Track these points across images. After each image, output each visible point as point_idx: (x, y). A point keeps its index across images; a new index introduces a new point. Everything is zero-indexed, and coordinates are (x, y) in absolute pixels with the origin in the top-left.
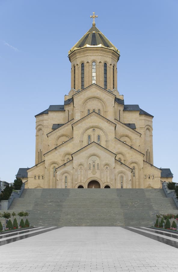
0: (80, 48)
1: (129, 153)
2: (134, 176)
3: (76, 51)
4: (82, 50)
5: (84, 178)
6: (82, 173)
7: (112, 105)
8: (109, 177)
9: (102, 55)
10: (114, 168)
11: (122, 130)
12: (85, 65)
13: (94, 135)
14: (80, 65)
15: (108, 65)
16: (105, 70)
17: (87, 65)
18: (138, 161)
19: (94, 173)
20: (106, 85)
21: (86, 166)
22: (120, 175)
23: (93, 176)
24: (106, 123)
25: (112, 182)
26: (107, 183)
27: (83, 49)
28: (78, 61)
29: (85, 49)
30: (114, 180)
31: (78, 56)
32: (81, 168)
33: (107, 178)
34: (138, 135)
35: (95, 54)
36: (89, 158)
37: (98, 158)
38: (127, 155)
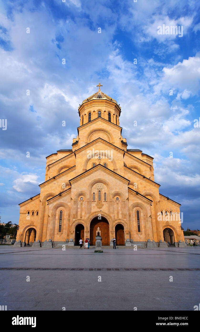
0: (88, 101)
1: (141, 184)
3: (84, 104)
4: (89, 102)
5: (86, 213)
6: (83, 206)
7: (119, 136)
8: (120, 212)
9: (106, 106)
10: (128, 199)
11: (130, 161)
12: (91, 114)
13: (99, 162)
14: (87, 115)
15: (112, 114)
17: (94, 113)
19: (100, 206)
21: (88, 196)
22: (135, 209)
24: (113, 150)
25: (125, 220)
26: (119, 221)
27: (91, 102)
28: (86, 112)
29: (92, 101)
30: (128, 217)
31: (86, 107)
32: (82, 199)
33: (118, 213)
34: (148, 166)
35: (100, 105)
36: (93, 186)
37: (105, 186)
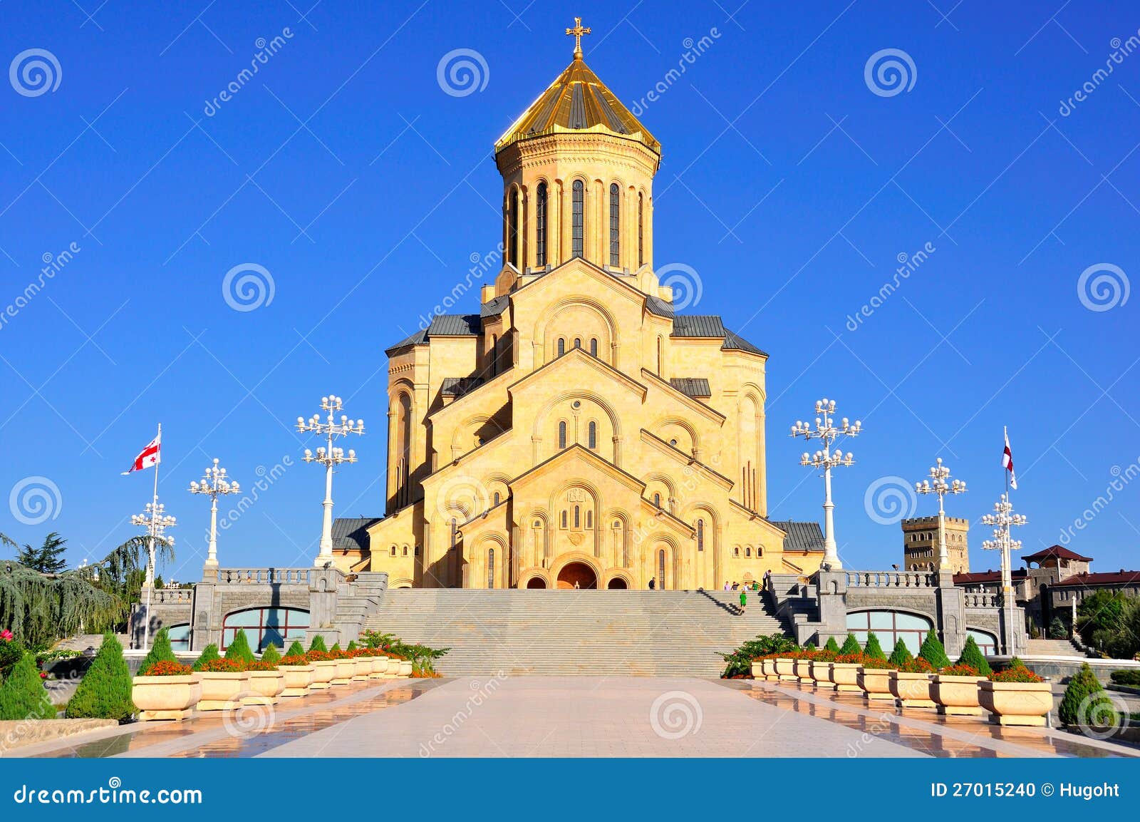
1: (684, 478)
2: (701, 548)
3: (519, 145)
5: (547, 555)
6: (540, 540)
7: (635, 324)
9: (602, 157)
10: (639, 524)
11: (666, 403)
12: (549, 189)
13: (576, 419)
14: (533, 190)
15: (623, 189)
16: (615, 206)
18: (712, 503)
19: (577, 539)
20: (615, 254)
21: (552, 518)
22: (655, 546)
23: (574, 548)
24: (616, 384)
25: (631, 569)
26: (617, 572)
30: (638, 563)
31: (526, 159)
32: (537, 524)
33: (616, 555)
34: (715, 420)
35: (580, 156)
36: (562, 494)
37: (589, 496)
38: (680, 485)
